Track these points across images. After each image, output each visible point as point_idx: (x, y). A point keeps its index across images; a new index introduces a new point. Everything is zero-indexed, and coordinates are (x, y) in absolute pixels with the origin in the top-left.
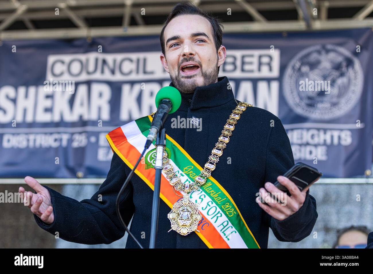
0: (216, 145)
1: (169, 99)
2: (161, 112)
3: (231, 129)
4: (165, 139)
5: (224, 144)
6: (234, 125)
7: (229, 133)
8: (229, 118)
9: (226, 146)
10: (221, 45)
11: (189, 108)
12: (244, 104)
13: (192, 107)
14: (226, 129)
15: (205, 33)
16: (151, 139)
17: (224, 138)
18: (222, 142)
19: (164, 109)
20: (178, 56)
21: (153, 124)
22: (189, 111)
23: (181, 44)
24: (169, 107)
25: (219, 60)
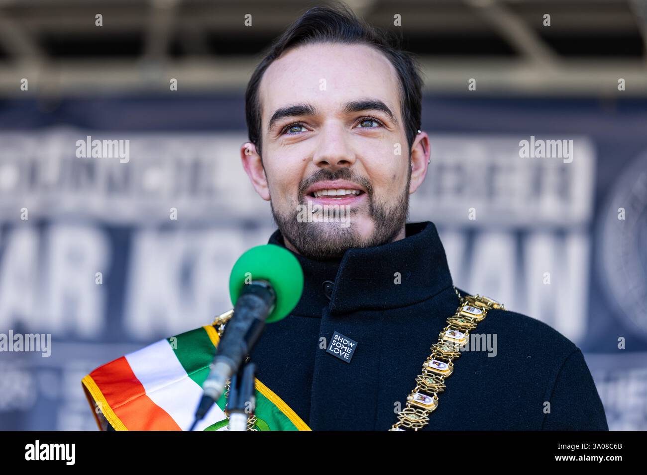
0: (398, 417)
1: (268, 280)
2: (245, 318)
3: (442, 373)
4: (255, 392)
5: (421, 413)
6: (452, 361)
7: (437, 382)
8: (436, 341)
9: (428, 419)
10: (419, 131)
11: (324, 309)
12: (480, 301)
13: (332, 305)
14: (429, 371)
15: (384, 102)
16: (213, 394)
17: (422, 397)
18: (416, 407)
19: (252, 308)
20: (304, 160)
21: (219, 352)
22: (324, 317)
23: (315, 127)
24: (267, 303)
25: (413, 175)
